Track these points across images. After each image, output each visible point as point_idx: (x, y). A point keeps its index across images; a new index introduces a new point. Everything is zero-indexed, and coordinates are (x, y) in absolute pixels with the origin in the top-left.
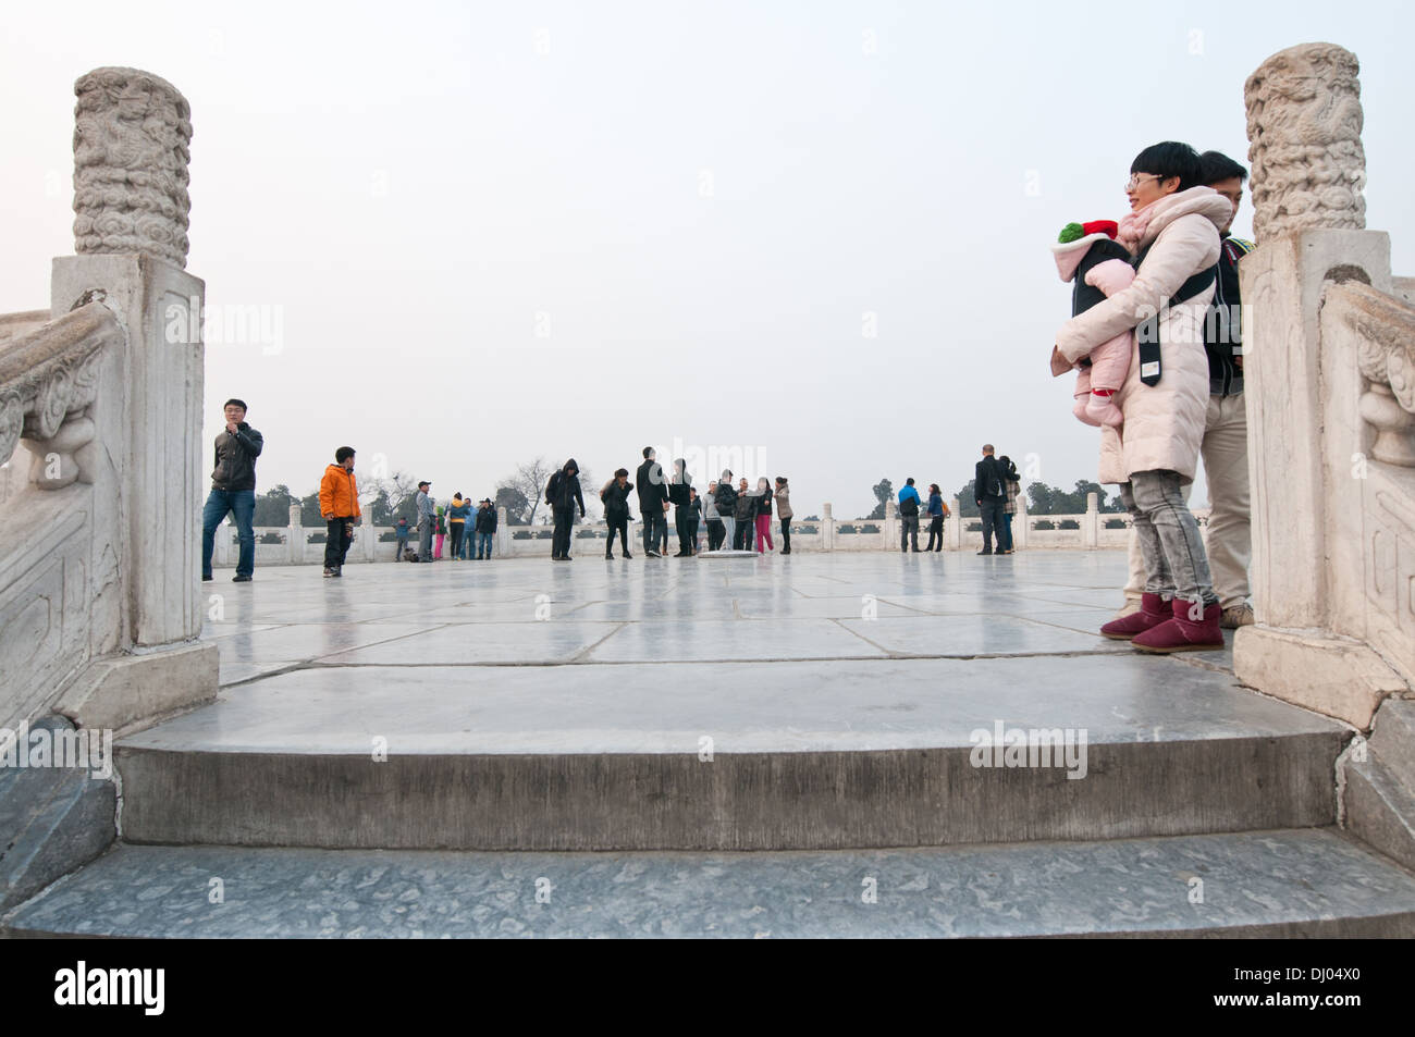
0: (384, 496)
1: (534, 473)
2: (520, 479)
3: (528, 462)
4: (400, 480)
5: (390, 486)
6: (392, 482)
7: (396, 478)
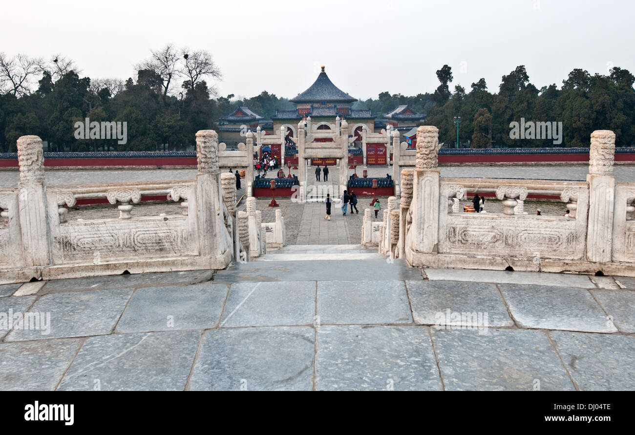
0: (48, 75)
1: (166, 58)
2: (156, 62)
3: (160, 49)
4: (59, 63)
5: (52, 68)
6: (53, 65)
7: (56, 61)
